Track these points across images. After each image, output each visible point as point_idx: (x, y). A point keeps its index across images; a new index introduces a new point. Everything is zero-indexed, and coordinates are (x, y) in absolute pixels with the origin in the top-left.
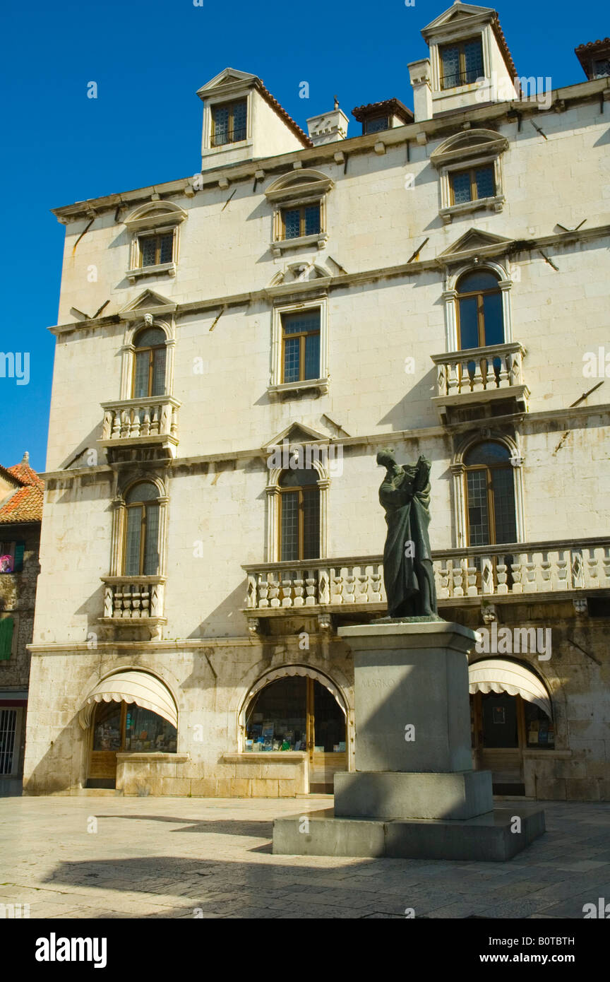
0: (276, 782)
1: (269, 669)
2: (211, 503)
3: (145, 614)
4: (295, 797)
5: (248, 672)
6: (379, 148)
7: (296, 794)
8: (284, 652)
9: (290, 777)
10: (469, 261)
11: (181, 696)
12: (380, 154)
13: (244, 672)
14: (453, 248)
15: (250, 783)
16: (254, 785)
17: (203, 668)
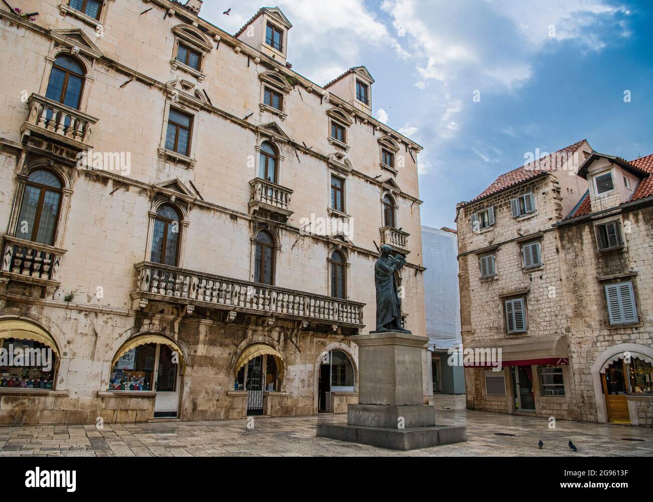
0: (135, 412)
1: (138, 334)
2: (106, 208)
3: (45, 277)
4: (147, 422)
5: (122, 334)
6: (238, 49)
7: (148, 419)
8: (150, 324)
9: (145, 409)
10: (270, 137)
11: (65, 346)
12: (236, 52)
13: (119, 334)
14: (265, 126)
15: (116, 413)
16: (119, 414)
17: (87, 326)
